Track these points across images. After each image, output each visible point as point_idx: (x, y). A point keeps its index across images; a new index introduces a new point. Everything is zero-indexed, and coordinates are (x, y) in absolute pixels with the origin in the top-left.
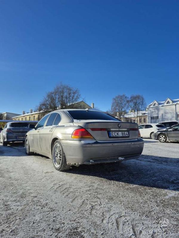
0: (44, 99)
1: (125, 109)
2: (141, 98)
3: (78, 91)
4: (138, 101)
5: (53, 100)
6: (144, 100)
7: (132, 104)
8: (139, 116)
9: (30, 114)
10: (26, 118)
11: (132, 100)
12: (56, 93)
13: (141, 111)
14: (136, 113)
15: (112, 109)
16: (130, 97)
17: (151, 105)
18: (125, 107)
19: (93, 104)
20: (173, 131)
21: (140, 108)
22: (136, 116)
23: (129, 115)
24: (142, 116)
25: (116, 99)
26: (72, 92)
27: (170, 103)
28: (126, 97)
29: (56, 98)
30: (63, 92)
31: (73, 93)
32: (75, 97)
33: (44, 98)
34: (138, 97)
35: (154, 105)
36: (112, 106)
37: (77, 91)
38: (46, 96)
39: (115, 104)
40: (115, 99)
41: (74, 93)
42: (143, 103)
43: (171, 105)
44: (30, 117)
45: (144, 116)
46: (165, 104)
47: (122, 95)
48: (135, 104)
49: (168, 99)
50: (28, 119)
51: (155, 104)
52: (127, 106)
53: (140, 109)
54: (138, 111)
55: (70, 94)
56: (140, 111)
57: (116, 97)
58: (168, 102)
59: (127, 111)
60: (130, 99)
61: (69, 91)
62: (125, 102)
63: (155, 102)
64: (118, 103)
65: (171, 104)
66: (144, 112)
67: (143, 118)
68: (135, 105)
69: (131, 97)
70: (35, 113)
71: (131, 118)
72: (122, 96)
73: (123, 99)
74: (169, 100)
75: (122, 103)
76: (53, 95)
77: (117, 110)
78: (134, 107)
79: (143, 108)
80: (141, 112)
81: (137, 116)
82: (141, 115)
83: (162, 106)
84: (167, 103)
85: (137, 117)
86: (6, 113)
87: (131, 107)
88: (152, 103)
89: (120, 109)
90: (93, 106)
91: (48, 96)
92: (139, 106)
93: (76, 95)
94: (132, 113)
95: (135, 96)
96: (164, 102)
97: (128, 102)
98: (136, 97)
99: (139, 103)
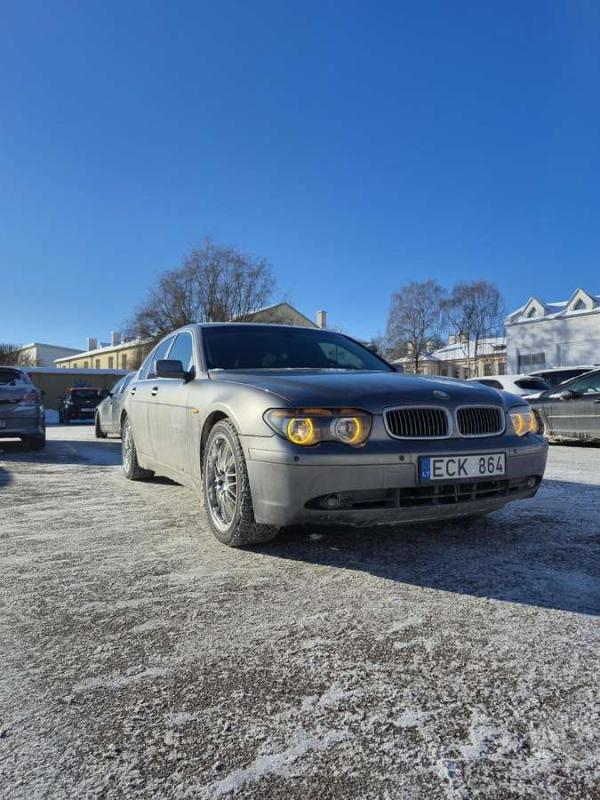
0: (149, 296)
1: (435, 329)
2: (491, 294)
3: (267, 268)
4: (481, 304)
5: (181, 297)
6: (499, 299)
7: (458, 313)
8: (483, 356)
9: (111, 348)
10: (98, 361)
11: (460, 301)
12: (191, 272)
13: (491, 336)
14: (472, 344)
15: (388, 331)
16: (450, 291)
17: (520, 314)
18: (435, 325)
19: (324, 313)
20: (567, 398)
21: (487, 325)
22: (472, 355)
23: (446, 351)
24: (492, 355)
25: (404, 297)
26: (246, 270)
27: (584, 307)
28: (437, 290)
29: (191, 292)
30: (214, 272)
31: (251, 275)
32: (258, 289)
33: (149, 293)
34: (479, 289)
35: (530, 316)
36: (391, 321)
37: (262, 267)
38: (158, 286)
39: (401, 314)
40: (399, 297)
41: (255, 275)
42: (496, 309)
43: (590, 314)
44: (111, 359)
45: (499, 355)
46: (569, 312)
47: (425, 282)
48: (470, 313)
49: (581, 291)
50: (104, 366)
51: (534, 310)
52: (440, 321)
53: (484, 331)
54: (477, 339)
55: (238, 276)
56: (484, 337)
57: (405, 290)
58: (580, 305)
59: (443, 337)
60: (452, 298)
61: (235, 269)
62: (435, 308)
63: (535, 304)
64: (411, 309)
65: (591, 311)
66: (500, 341)
67: (497, 363)
68: (470, 317)
69: (455, 290)
70: (127, 345)
71: (454, 361)
72: (423, 286)
73: (427, 295)
74: (582, 295)
75: (423, 311)
76: (183, 281)
77: (407, 336)
78: (464, 322)
79: (498, 328)
80: (488, 341)
81: (476, 355)
82: (488, 350)
83: (558, 318)
84: (576, 308)
85: (477, 358)
86: (36, 345)
87: (454, 324)
88: (522, 309)
89: (417, 331)
90: (324, 319)
91: (164, 285)
92: (483, 319)
93: (260, 282)
94: (458, 345)
95: (469, 285)
96: (565, 303)
97: (443, 304)
98: (473, 289)
99: (482, 311)
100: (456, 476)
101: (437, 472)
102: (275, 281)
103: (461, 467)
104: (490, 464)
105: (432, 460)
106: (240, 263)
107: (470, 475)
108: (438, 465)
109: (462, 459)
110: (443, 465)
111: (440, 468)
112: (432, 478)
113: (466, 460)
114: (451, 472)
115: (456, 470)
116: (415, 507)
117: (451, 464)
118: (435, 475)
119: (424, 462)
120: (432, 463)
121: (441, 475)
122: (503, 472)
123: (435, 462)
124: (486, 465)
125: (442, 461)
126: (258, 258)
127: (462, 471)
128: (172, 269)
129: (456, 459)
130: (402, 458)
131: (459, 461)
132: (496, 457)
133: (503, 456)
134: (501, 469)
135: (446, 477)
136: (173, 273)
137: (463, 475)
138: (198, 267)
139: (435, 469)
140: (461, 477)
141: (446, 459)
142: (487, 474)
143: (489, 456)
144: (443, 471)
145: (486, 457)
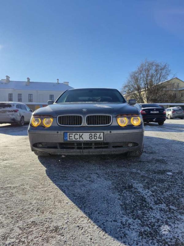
0: (127, 80)
3: (167, 66)
12: (140, 71)
26: (159, 68)
30: (148, 70)
32: (163, 74)
37: (165, 66)
41: (163, 69)
55: (156, 70)
91: (131, 76)
100: (78, 140)
101: (70, 138)
102: (170, 70)
103: (81, 137)
104: (94, 136)
105: (68, 133)
106: (157, 66)
107: (84, 140)
108: (70, 135)
109: (81, 134)
110: (73, 136)
111: (72, 137)
112: (68, 140)
113: (83, 134)
114: (76, 138)
115: (79, 137)
116: (65, 149)
117: (76, 135)
118: (69, 139)
119: (65, 134)
120: (68, 135)
121: (72, 139)
122: (102, 139)
123: (69, 134)
124: (93, 136)
125: (72, 134)
126: (164, 63)
127: (81, 138)
128: (134, 71)
129: (78, 134)
130: (58, 132)
131: (80, 134)
132: (98, 134)
133: (102, 134)
134: (101, 138)
135: (74, 140)
136: (134, 72)
137: (81, 139)
138: (143, 69)
139: (69, 137)
140: (80, 140)
141: (74, 134)
142: (93, 139)
143: (94, 133)
144: (73, 138)
145: (93, 134)
